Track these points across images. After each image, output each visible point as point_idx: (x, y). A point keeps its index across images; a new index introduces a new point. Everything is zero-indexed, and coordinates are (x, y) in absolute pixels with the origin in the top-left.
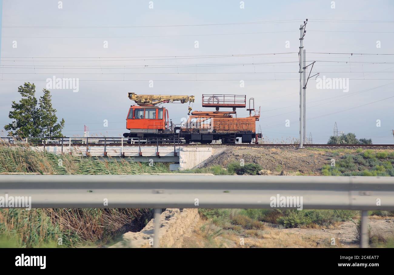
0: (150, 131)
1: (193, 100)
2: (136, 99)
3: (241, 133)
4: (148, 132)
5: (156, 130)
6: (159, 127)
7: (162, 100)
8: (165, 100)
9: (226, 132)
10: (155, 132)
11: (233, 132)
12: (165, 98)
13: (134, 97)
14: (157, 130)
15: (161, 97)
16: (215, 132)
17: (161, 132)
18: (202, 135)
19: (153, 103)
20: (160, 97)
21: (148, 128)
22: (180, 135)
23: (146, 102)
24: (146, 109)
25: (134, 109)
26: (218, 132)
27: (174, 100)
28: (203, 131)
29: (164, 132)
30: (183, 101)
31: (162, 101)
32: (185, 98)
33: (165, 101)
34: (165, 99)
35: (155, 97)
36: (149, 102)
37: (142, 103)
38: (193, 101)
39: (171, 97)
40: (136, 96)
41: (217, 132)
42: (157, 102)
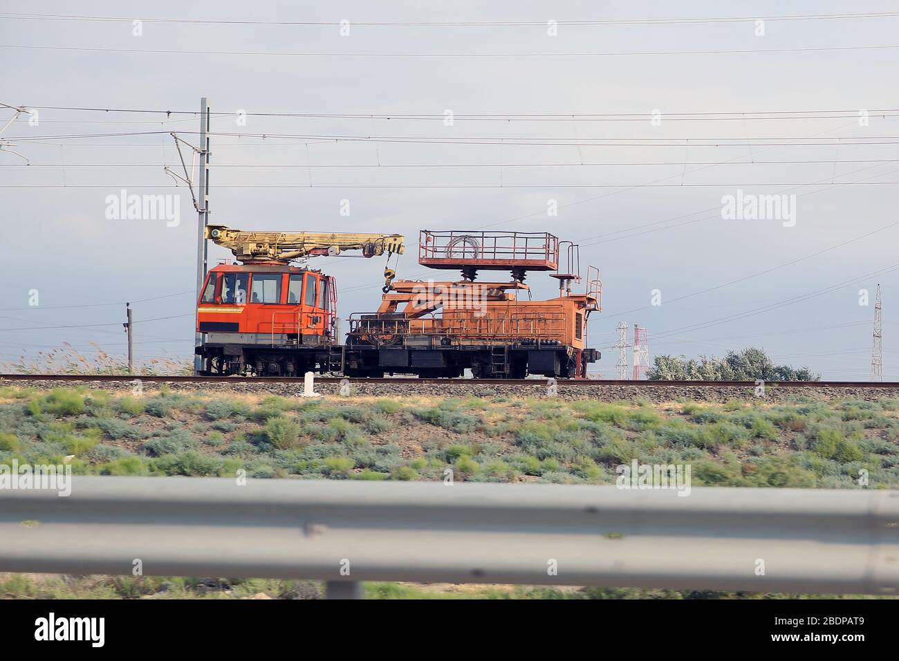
0: (265, 340)
1: (397, 247)
2: (233, 243)
3: (524, 348)
4: (258, 343)
5: (279, 337)
6: (289, 328)
7: (308, 247)
8: (316, 249)
9: (480, 343)
10: (278, 343)
11: (500, 343)
12: (316, 242)
13: (227, 239)
14: (285, 337)
15: (304, 239)
16: (450, 344)
17: (295, 342)
18: (411, 351)
19: (283, 255)
20: (302, 240)
21: (258, 329)
22: (346, 351)
23: (257, 254)
24: (253, 273)
25: (219, 275)
26: (457, 344)
27: (343, 248)
28: (415, 339)
29: (301, 342)
30: (370, 251)
31: (308, 249)
32: (372, 241)
33: (319, 252)
34: (318, 246)
35: (289, 239)
36: (266, 253)
37: (248, 255)
38: (398, 249)
39: (333, 237)
40: (233, 235)
41: (452, 343)
42: (293, 252)
